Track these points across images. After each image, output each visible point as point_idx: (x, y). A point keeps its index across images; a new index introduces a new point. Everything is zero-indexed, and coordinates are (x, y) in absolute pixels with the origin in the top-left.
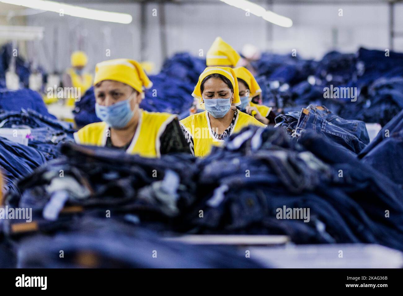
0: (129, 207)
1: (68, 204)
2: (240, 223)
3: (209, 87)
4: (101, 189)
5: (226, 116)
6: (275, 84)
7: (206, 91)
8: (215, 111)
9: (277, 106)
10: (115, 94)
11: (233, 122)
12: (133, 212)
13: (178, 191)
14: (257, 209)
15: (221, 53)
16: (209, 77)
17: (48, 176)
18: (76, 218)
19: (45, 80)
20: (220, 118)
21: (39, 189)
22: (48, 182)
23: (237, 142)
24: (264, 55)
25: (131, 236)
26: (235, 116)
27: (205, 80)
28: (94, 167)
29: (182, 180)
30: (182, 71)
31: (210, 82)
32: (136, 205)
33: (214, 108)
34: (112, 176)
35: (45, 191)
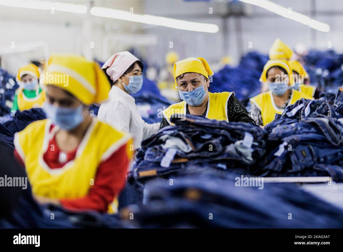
0: (219, 158)
1: (177, 156)
2: (296, 168)
3: (271, 75)
4: (200, 146)
5: (285, 94)
6: (319, 71)
7: (270, 77)
8: (277, 91)
9: (320, 86)
10: (194, 82)
11: (290, 98)
12: (222, 162)
13: (253, 146)
14: (310, 158)
15: (280, 50)
16: (271, 68)
17: (163, 138)
18: (183, 166)
19: (158, 72)
20: (280, 96)
21: (157, 147)
22: (164, 142)
23: (294, 112)
24: (311, 52)
25: (223, 178)
26: (291, 94)
27: (269, 70)
28: (194, 132)
29: (255, 139)
30: (253, 64)
31: (272, 71)
32: (225, 157)
33: (275, 89)
34: (207, 137)
35: (161, 148)
